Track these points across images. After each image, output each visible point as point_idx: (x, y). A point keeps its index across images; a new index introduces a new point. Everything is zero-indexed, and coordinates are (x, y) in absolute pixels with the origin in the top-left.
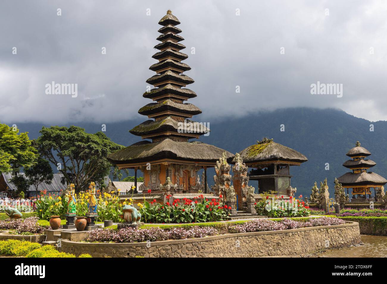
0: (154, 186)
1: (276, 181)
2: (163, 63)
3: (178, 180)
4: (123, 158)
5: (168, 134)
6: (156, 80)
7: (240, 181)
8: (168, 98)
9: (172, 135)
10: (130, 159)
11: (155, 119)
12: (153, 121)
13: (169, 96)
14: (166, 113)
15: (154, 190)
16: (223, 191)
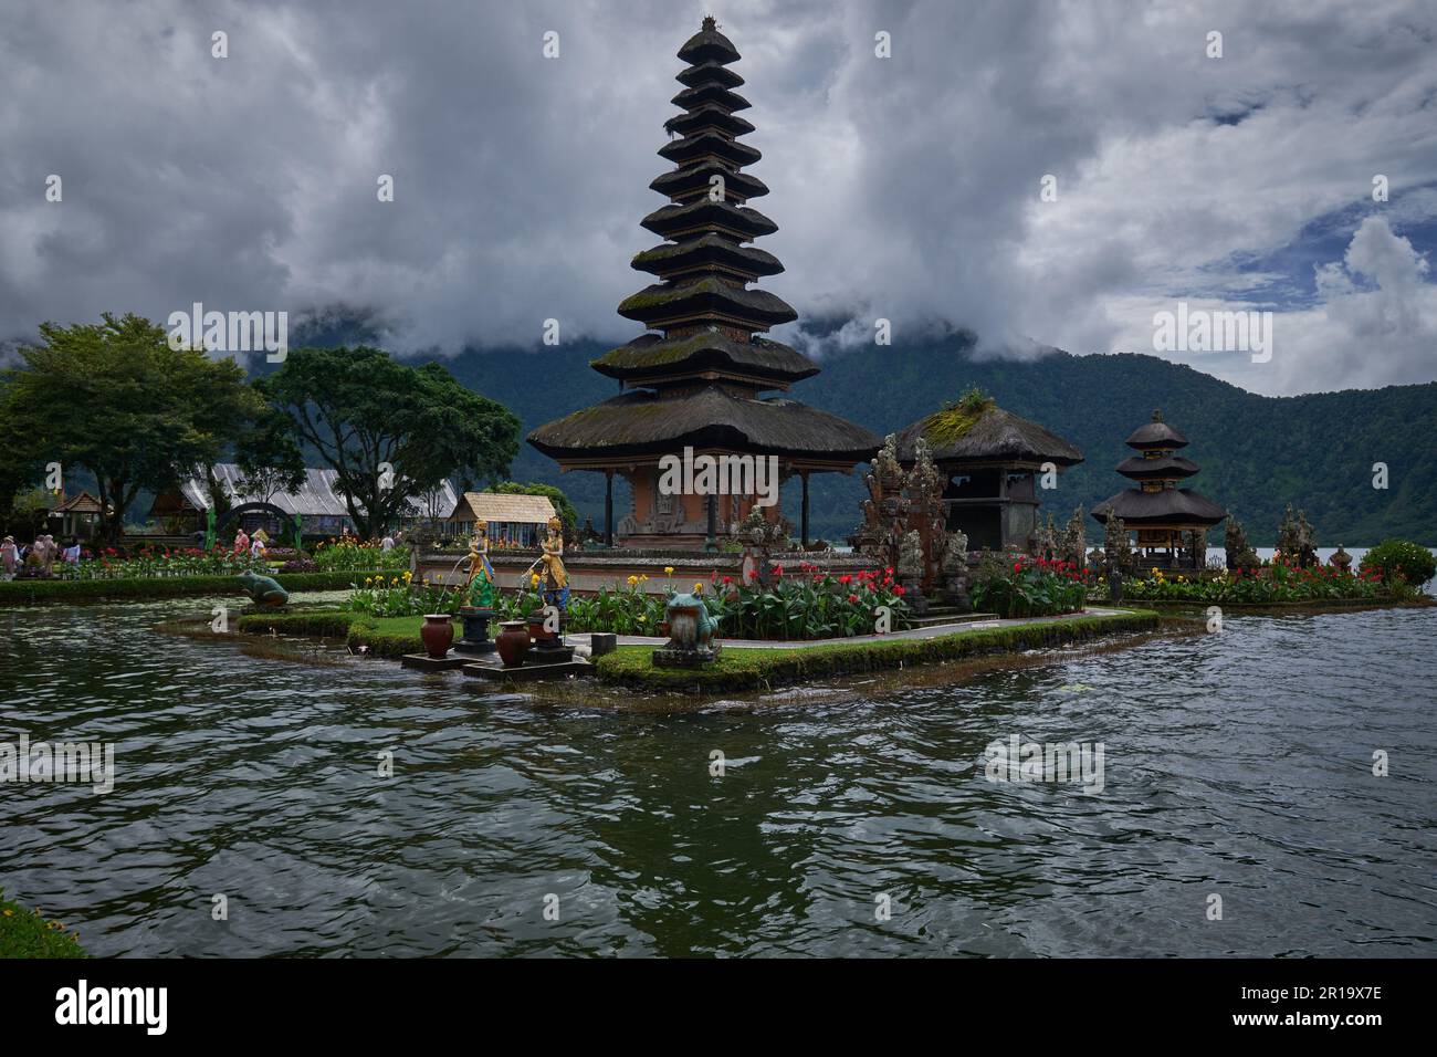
0: (667, 524)
1: (1003, 516)
2: (695, 171)
3: (736, 506)
4: (578, 443)
5: (712, 376)
6: (672, 219)
7: (927, 516)
8: (707, 273)
9: (720, 380)
10: (602, 443)
11: (666, 334)
12: (658, 337)
13: (712, 267)
14: (702, 317)
15: (665, 535)
16: (887, 543)
